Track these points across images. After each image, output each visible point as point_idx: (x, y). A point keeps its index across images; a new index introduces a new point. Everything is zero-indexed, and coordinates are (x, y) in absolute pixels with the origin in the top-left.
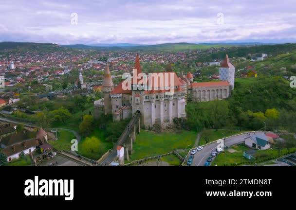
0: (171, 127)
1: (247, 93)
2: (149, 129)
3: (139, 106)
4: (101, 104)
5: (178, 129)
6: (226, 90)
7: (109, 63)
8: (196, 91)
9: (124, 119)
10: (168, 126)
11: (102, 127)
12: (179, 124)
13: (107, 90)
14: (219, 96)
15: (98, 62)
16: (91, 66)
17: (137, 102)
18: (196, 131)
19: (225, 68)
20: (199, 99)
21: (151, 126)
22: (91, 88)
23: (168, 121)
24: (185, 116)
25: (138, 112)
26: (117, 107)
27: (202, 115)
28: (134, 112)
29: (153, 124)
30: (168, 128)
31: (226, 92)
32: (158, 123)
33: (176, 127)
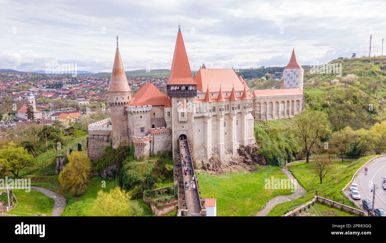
0: (237, 162)
1: (325, 106)
2: (204, 168)
3: (186, 125)
4: (105, 129)
5: (249, 164)
6: (298, 101)
7: (65, 90)
8: (260, 103)
9: (155, 152)
10: (231, 160)
11: (110, 173)
12: (248, 156)
13: (120, 100)
14: (290, 112)
15: (48, 89)
16: (36, 94)
17: (181, 119)
18: (278, 165)
19: (294, 70)
20: (264, 117)
21: (206, 162)
22: (53, 118)
23: (231, 151)
24: (254, 142)
25: (183, 137)
26: (142, 130)
27: (278, 140)
28: (175, 137)
29: (209, 158)
30: (232, 163)
31: (299, 104)
32: (216, 156)
33: (245, 162)
